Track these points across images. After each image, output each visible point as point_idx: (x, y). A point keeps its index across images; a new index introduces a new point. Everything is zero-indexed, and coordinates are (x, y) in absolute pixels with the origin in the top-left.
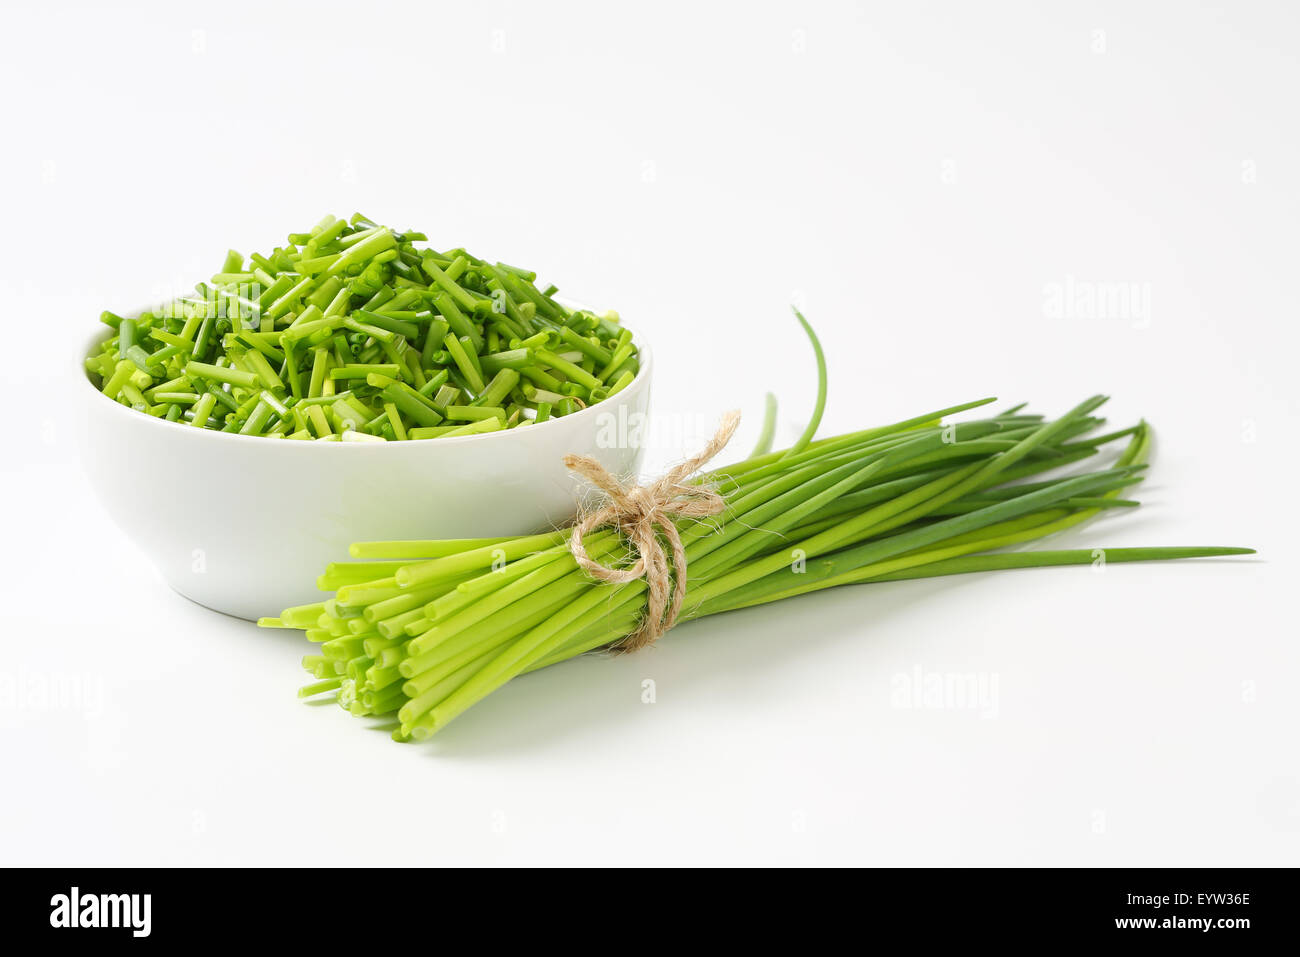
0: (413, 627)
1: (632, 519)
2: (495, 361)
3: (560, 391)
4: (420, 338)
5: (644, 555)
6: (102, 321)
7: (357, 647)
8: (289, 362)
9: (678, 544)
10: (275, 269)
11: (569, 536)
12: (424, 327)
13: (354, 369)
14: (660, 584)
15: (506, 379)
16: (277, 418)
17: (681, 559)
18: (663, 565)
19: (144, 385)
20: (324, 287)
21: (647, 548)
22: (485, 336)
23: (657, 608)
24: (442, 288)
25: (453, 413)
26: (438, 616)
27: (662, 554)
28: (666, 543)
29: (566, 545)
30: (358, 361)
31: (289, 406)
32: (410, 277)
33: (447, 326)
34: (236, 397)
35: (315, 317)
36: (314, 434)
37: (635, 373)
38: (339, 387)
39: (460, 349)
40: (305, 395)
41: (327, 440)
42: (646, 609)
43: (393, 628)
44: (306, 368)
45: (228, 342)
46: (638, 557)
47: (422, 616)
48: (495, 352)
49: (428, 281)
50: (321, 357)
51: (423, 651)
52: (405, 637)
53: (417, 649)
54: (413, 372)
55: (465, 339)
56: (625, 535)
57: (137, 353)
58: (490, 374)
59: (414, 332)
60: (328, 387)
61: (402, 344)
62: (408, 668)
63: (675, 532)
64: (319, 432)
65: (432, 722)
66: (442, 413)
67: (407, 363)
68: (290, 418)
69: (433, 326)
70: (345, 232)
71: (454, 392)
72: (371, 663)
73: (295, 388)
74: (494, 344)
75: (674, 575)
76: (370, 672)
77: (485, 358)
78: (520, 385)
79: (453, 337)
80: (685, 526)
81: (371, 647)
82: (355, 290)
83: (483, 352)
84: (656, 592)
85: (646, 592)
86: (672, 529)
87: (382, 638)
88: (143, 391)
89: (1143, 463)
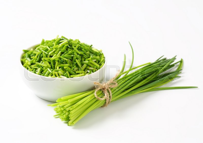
0: (71, 109)
1: (104, 89)
2: (83, 63)
3: (93, 67)
4: (72, 59)
5: (106, 95)
6: (23, 51)
7: (62, 112)
8: (52, 63)
9: (110, 92)
10: (50, 46)
11: (94, 92)
12: (72, 57)
13: (62, 65)
14: (108, 99)
15: (85, 66)
16: (50, 73)
17: (111, 94)
18: (108, 96)
19: (30, 65)
20: (57, 50)
21: (106, 94)
22: (82, 58)
23: (107, 102)
24: (75, 51)
25: (77, 72)
26: (75, 107)
27: (108, 94)
28: (109, 92)
29: (94, 94)
30: (62, 64)
31: (52, 71)
32: (70, 48)
33: (76, 58)
34: (44, 69)
35: (56, 56)
36: (56, 76)
37: (104, 63)
38: (59, 68)
39: (78, 62)
40: (54, 69)
41: (58, 78)
42: (106, 102)
43: (67, 109)
44: (54, 64)
45: (43, 59)
46: (105, 95)
47: (72, 107)
48: (83, 61)
49: (73, 49)
50: (57, 63)
51: (72, 113)
52: (69, 111)
53: (71, 113)
54: (71, 65)
55: (79, 60)
56: (103, 92)
57: (28, 59)
58: (82, 65)
59: (71, 58)
60: (58, 68)
61: (69, 61)
62: (70, 116)
63: (110, 90)
64: (57, 76)
65: (73, 123)
66: (75, 72)
67: (70, 64)
68: (52, 73)
69: (74, 57)
70: (61, 40)
71: (77, 68)
72: (64, 114)
73: (53, 67)
74: (83, 60)
75: (110, 97)
76: (64, 115)
77: (81, 62)
78: (87, 67)
79: (77, 60)
80: (111, 89)
81: (64, 112)
82: (62, 51)
83: (81, 61)
84: (107, 100)
85: (106, 100)
86: (109, 89)
87: (66, 111)
88: (30, 66)
89: (181, 69)
